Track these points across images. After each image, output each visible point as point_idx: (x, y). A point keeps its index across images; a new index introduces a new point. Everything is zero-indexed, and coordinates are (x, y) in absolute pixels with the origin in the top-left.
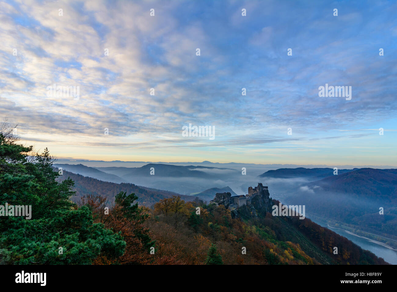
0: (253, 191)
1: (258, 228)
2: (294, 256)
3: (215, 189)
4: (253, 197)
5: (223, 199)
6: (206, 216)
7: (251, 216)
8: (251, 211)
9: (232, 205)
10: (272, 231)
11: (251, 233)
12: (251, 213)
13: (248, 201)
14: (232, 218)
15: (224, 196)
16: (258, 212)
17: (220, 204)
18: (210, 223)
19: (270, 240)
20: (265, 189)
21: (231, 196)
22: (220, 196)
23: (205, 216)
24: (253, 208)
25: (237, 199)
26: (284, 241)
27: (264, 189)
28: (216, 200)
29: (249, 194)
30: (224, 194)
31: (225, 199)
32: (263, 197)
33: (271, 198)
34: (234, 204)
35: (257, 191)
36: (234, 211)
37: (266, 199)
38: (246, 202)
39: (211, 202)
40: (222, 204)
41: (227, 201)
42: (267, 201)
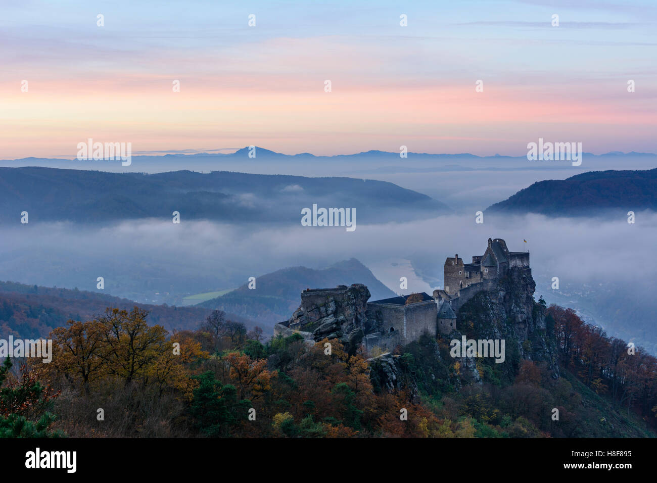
0: (467, 274)
3: (297, 273)
4: (465, 301)
5: (335, 313)
6: (262, 390)
7: (455, 377)
9: (372, 336)
13: (444, 317)
14: (376, 392)
15: (336, 302)
17: (321, 334)
18: (281, 417)
20: (518, 263)
21: (370, 300)
22: (320, 302)
23: (258, 387)
25: (396, 310)
27: (512, 264)
28: (304, 318)
29: (447, 289)
30: (340, 292)
31: (343, 312)
32: (508, 297)
33: (542, 301)
34: (383, 333)
35: (481, 273)
36: (382, 362)
37: (521, 305)
38: (435, 323)
39: (280, 328)
40: (332, 335)
41: (354, 321)
42: (522, 313)
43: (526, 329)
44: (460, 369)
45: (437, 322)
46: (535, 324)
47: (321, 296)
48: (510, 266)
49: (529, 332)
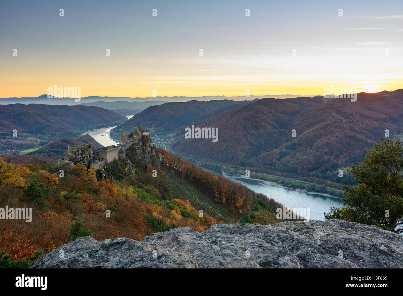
0: (128, 138)
1: (137, 189)
2: (183, 215)
4: (128, 147)
5: (82, 154)
6: (55, 184)
7: (126, 173)
8: (126, 166)
9: (96, 161)
10: (155, 189)
11: (127, 197)
12: (126, 169)
13: (121, 153)
14: (98, 181)
16: (136, 167)
17: (77, 162)
18: (64, 193)
19: (152, 201)
20: (146, 134)
21: (94, 149)
22: (75, 150)
23: (53, 183)
24: (129, 162)
25: (104, 152)
26: (170, 199)
28: (69, 157)
29: (122, 143)
30: (83, 146)
31: (84, 153)
32: (143, 145)
33: (154, 146)
34: (100, 160)
35: (133, 137)
36: (100, 170)
37: (147, 147)
38: (118, 155)
39: (61, 161)
40: (81, 162)
41: (89, 157)
42: (148, 150)
43: (149, 155)
44: (127, 170)
45: (119, 155)
46: (152, 153)
47: (76, 148)
48: (143, 135)
49: (150, 156)
